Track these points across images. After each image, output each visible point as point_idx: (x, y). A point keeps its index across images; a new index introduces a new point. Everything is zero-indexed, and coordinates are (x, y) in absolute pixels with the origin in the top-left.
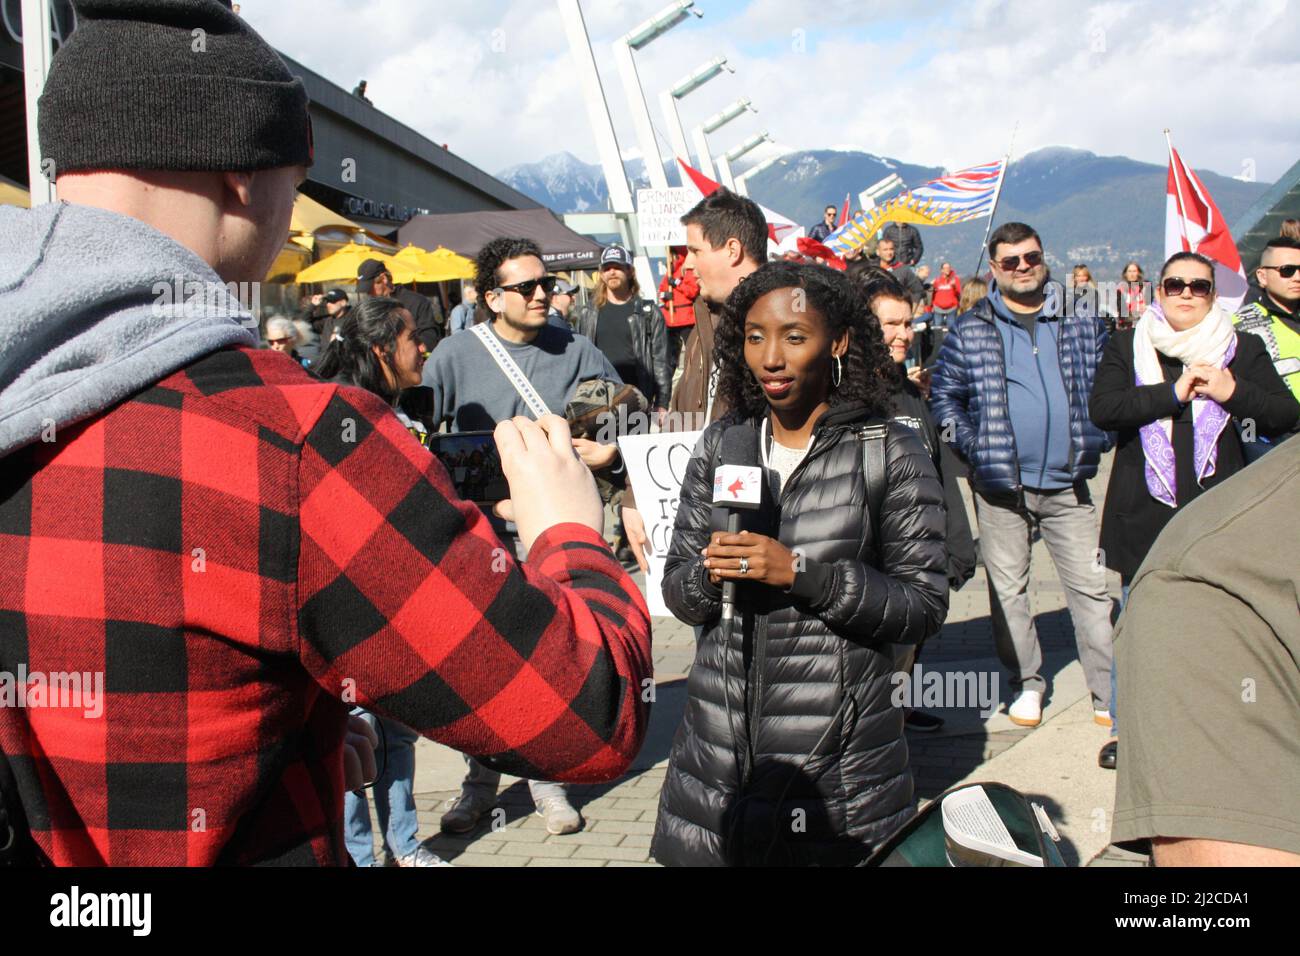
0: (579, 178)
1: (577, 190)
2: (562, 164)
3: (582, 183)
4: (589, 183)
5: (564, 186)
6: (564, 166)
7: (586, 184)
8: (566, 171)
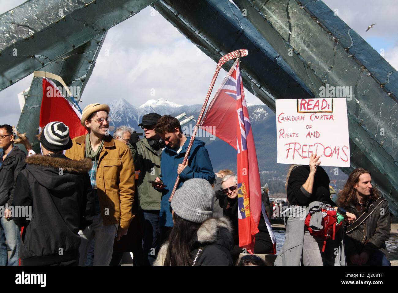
0: (129, 114)
1: (128, 121)
2: (120, 105)
3: (130, 117)
4: (135, 117)
5: (120, 118)
6: (121, 106)
7: (133, 117)
8: (122, 109)
